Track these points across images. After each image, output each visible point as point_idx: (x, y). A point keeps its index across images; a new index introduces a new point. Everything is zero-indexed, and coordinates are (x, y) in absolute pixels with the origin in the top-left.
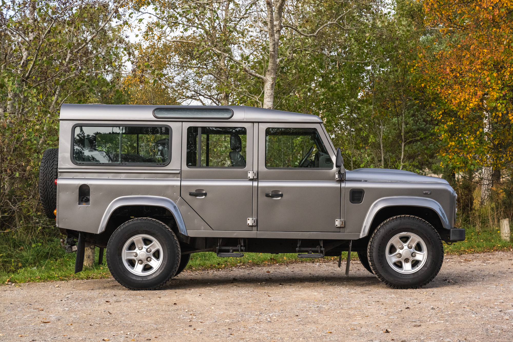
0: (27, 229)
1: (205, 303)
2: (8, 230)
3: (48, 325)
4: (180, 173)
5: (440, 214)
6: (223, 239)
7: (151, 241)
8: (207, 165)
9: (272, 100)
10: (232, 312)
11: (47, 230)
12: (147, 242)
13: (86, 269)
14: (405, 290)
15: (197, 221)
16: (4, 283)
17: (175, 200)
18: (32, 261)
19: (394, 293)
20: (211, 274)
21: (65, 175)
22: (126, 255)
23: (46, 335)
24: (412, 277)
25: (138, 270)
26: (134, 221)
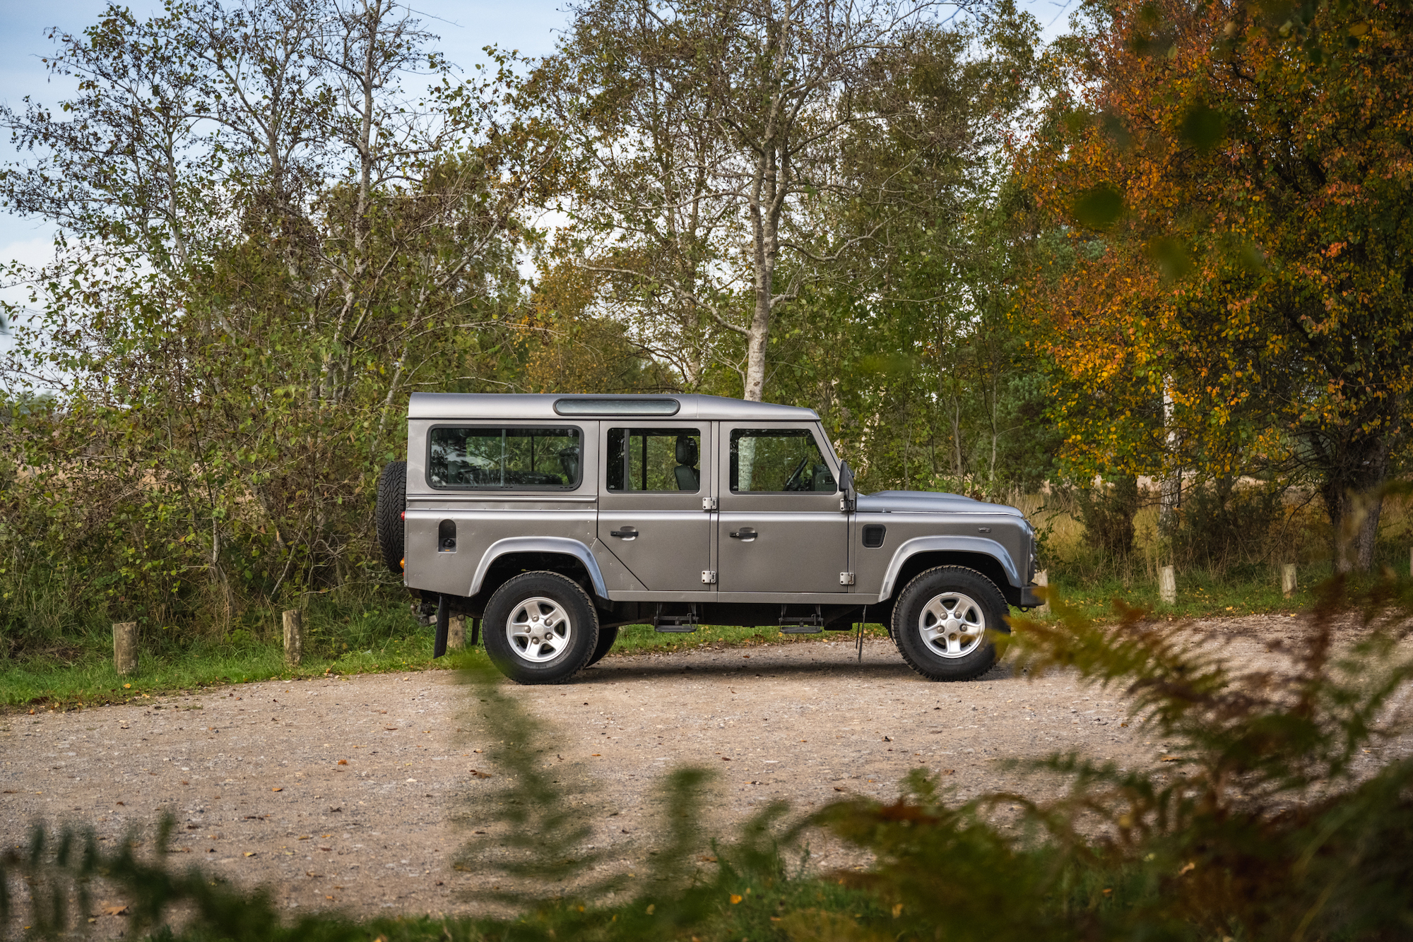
0: (354, 587)
1: (632, 702)
2: (324, 591)
3: (394, 733)
4: (597, 501)
5: (1005, 564)
6: (665, 604)
7: (551, 608)
8: (644, 488)
9: (762, 369)
10: (671, 715)
11: (388, 589)
12: (545, 609)
13: (452, 652)
14: (948, 684)
15: (624, 576)
16: (321, 675)
17: (588, 543)
18: (364, 641)
19: (929, 688)
20: (655, 659)
21: (418, 506)
22: (512, 629)
23: (392, 746)
24: (960, 662)
25: (531, 653)
26: (527, 576)
